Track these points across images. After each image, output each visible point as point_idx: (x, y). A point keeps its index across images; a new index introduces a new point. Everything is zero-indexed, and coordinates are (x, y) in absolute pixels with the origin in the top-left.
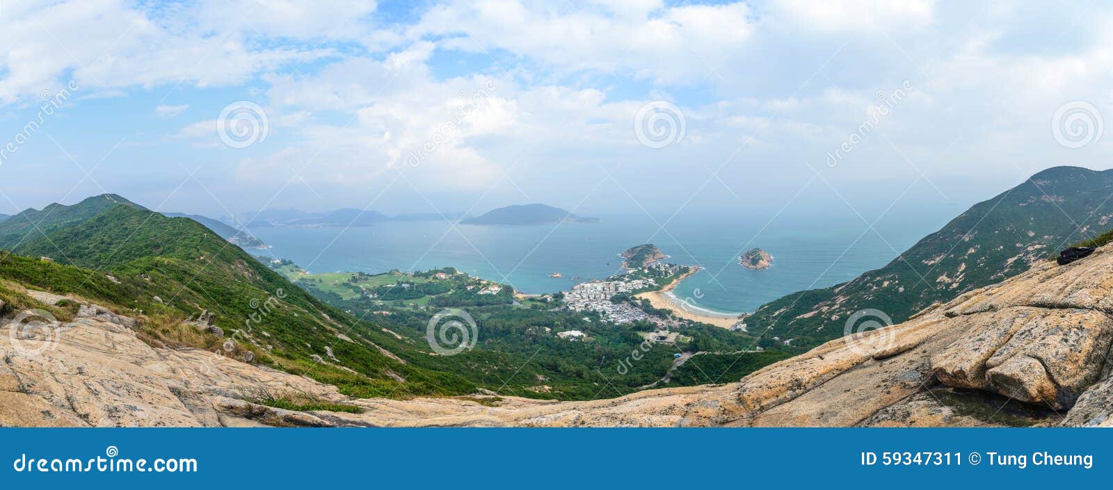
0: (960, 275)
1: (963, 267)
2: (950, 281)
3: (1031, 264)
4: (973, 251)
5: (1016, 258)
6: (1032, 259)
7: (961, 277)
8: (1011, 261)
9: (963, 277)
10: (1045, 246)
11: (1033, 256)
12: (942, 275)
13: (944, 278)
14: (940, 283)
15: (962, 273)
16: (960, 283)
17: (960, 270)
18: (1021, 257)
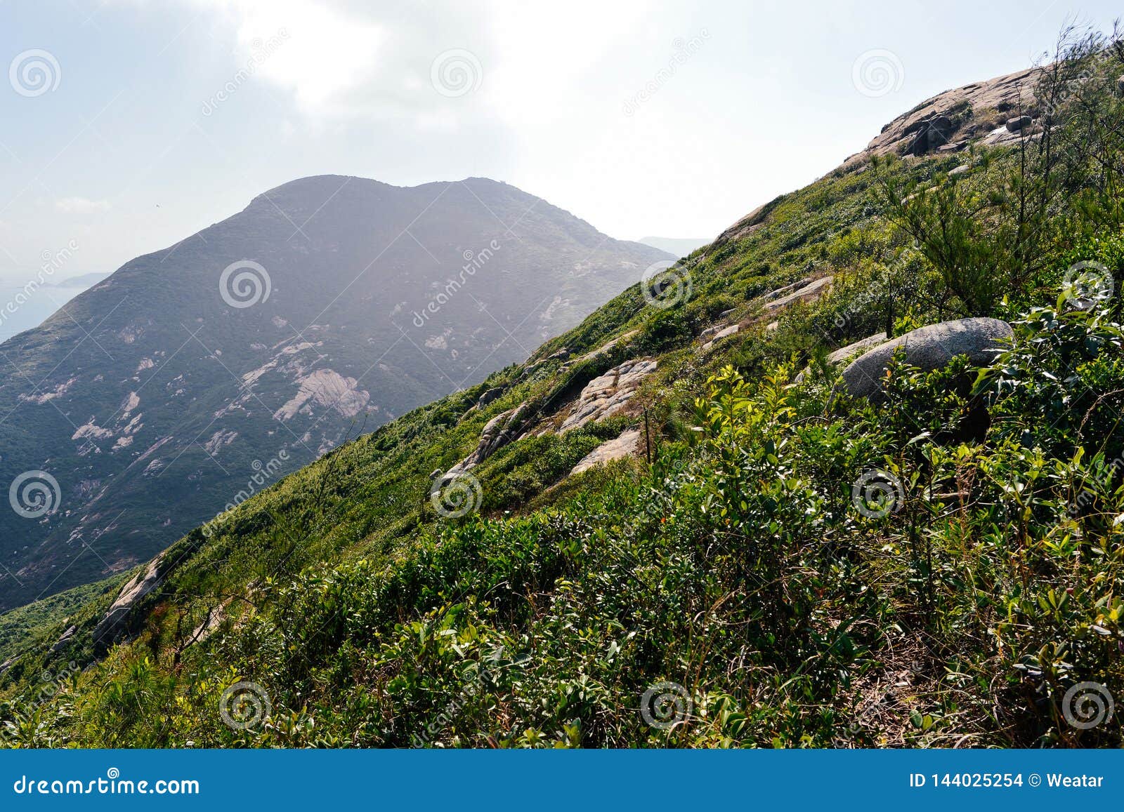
0: (130, 419)
1: (134, 400)
2: (109, 434)
3: (300, 381)
4: (151, 364)
5: (261, 372)
6: (301, 370)
7: (134, 421)
8: (251, 377)
9: (140, 422)
10: (320, 344)
11: (301, 364)
12: (85, 422)
13: (89, 429)
14: (81, 440)
15: (134, 413)
16: (136, 437)
17: (129, 408)
18: (274, 368)
